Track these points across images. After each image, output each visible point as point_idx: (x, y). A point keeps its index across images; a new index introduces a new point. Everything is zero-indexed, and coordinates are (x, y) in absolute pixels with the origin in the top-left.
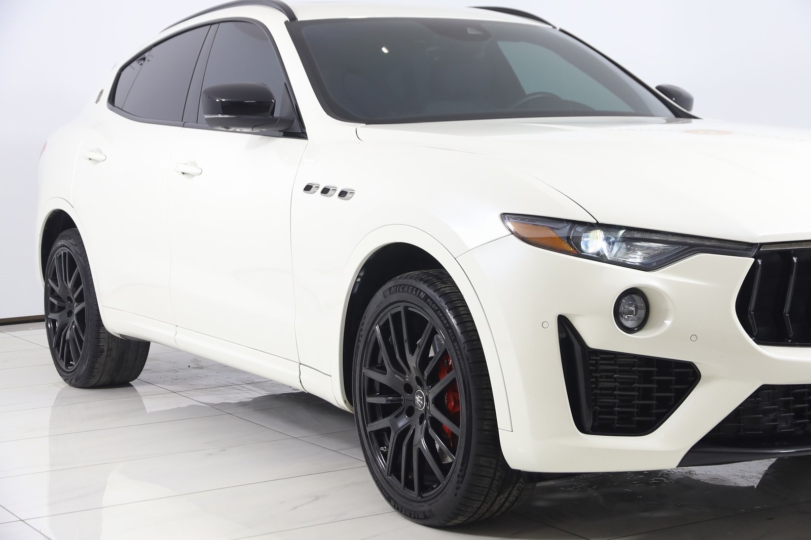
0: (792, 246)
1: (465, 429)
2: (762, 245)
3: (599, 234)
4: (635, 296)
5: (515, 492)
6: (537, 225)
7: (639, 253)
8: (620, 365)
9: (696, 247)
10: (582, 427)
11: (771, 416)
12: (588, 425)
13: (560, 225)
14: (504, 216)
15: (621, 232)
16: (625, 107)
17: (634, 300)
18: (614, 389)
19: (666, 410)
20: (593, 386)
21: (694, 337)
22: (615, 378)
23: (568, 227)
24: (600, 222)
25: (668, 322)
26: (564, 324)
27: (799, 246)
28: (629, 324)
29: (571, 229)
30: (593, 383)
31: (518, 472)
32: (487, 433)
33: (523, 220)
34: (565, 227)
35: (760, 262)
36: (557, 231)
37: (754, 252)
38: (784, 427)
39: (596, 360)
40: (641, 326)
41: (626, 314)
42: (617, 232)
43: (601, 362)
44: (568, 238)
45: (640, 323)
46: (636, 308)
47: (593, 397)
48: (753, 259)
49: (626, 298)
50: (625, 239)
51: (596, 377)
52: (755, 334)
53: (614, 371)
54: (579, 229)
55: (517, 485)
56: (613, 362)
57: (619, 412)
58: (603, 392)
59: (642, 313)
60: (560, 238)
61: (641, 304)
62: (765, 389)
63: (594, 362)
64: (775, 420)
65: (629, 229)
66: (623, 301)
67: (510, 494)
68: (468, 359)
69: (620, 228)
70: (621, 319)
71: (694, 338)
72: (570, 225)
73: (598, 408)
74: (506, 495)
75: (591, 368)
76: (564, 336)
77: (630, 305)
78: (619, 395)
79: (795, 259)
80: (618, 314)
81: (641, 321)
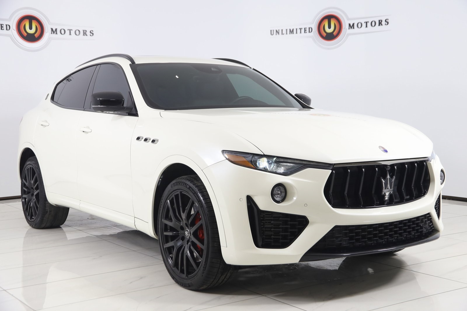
0: (348, 165)
1: (206, 246)
2: (335, 164)
3: (265, 159)
4: (280, 187)
5: (229, 274)
6: (238, 155)
7: (283, 168)
8: (274, 217)
9: (307, 165)
10: (257, 245)
11: (339, 239)
12: (260, 244)
13: (248, 156)
14: (223, 151)
15: (275, 159)
16: (282, 103)
17: (280, 189)
18: (271, 228)
19: (294, 237)
20: (262, 227)
21: (305, 205)
22: (272, 223)
23: (251, 157)
24: (265, 154)
25: (295, 198)
26: (249, 199)
27: (351, 165)
28: (278, 199)
29: (252, 157)
30: (262, 225)
31: (230, 266)
32: (216, 248)
33: (232, 153)
34: (250, 156)
35: (334, 172)
36: (246, 158)
37: (331, 168)
38: (345, 244)
39: (264, 215)
40: (283, 200)
41: (276, 195)
42: (273, 159)
43: (265, 216)
44: (251, 161)
46: (281, 192)
47: (262, 232)
48: (331, 171)
49: (276, 188)
50: (276, 162)
51: (263, 223)
52: (332, 203)
53: (272, 220)
54: (256, 157)
55: (230, 271)
56: (271, 216)
57: (274, 238)
58: (267, 229)
59: (283, 194)
60: (248, 161)
61: (283, 190)
62: (336, 227)
63: (263, 216)
64: (341, 241)
65: (278, 157)
66: (275, 189)
67: (226, 275)
68: (208, 215)
69: (274, 157)
70: (274, 197)
73: (264, 236)
74: (225, 276)
75: (262, 219)
76: (249, 204)
77: (278, 191)
78: (274, 231)
79: (349, 171)
80: (273, 195)
81: (283, 198)
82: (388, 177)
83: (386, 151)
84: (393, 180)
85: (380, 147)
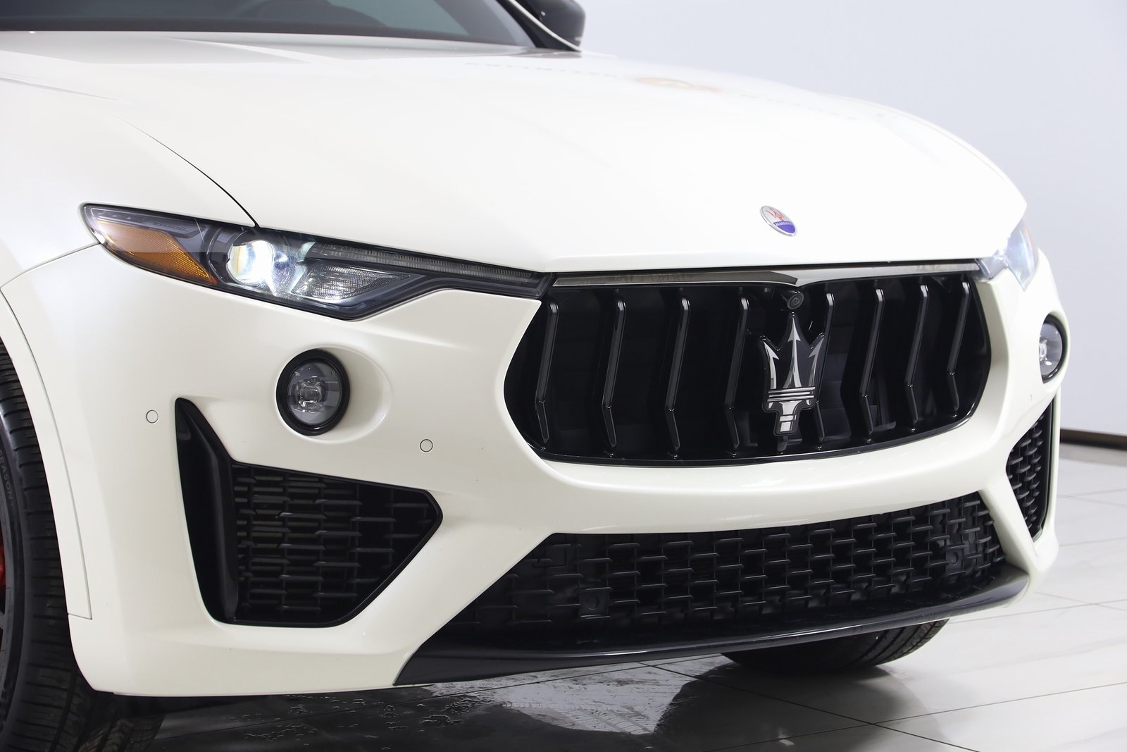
0: (613, 280)
1: (12, 615)
2: (556, 276)
3: (263, 248)
4: (324, 368)
5: (115, 737)
6: (147, 228)
7: (341, 286)
8: (293, 496)
9: (439, 276)
10: (218, 610)
11: (569, 592)
12: (231, 605)
13: (189, 229)
14: (89, 209)
15: (306, 247)
16: (456, 28)
17: (320, 373)
18: (280, 541)
19: (373, 580)
20: (244, 534)
21: (426, 444)
22: (283, 519)
23: (203, 234)
24: (261, 224)
25: (381, 417)
26: (187, 414)
27: (626, 279)
28: (308, 417)
29: (207, 238)
30: (241, 528)
31: (108, 699)
32: (52, 622)
33: (123, 217)
34: (197, 232)
35: (554, 308)
36: (180, 239)
37: (540, 290)
38: (590, 614)
39: (248, 485)
40: (334, 420)
41: (305, 399)
42: (300, 247)
43: (256, 489)
44: (203, 255)
45: (330, 415)
46: (325, 388)
47: (240, 556)
48: (539, 303)
49: (302, 369)
50: (309, 261)
51: (246, 517)
52: (545, 441)
53: (282, 507)
54: (223, 238)
55: (119, 723)
56: (281, 490)
57: (290, 585)
58: (260, 545)
59: (334, 398)
60: (189, 254)
61: (333, 380)
62: (556, 542)
63: (245, 489)
64: (576, 600)
65: (321, 241)
66: (297, 374)
67: (104, 740)
68: (21, 480)
69: (305, 238)
70: (292, 407)
71: (426, 446)
72: (206, 230)
73: (250, 574)
74: (96, 742)
75: (238, 500)
76: (188, 437)
77: (312, 382)
78: (291, 551)
79: (621, 306)
80: (285, 397)
81: (333, 411)
82: (795, 336)
83: (789, 228)
84: (816, 351)
85: (767, 211)
